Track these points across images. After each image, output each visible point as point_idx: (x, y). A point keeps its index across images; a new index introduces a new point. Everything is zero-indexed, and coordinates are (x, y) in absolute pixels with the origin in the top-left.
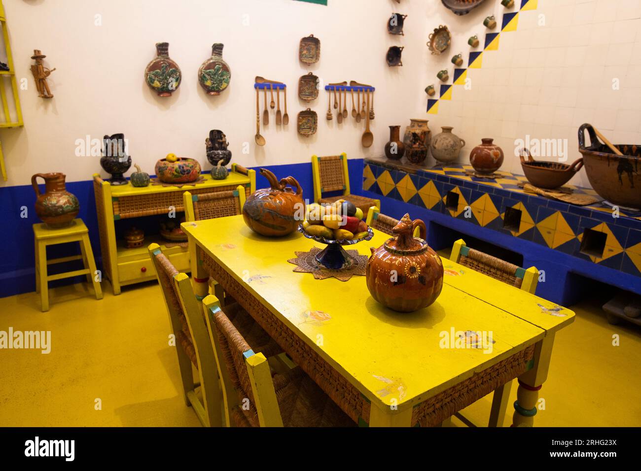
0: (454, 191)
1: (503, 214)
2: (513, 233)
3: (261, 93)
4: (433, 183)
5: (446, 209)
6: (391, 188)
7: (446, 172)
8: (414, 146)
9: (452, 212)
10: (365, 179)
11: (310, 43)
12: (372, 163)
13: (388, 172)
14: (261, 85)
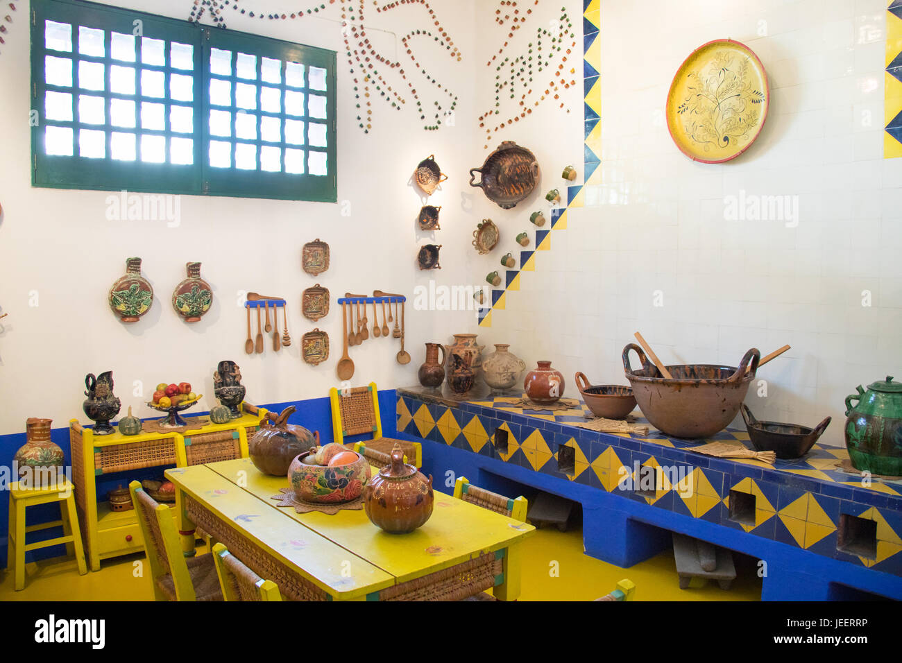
0: (502, 427)
1: (557, 454)
2: (569, 476)
3: (254, 312)
4: (477, 418)
5: (496, 451)
6: (431, 427)
7: (496, 405)
8: (457, 371)
9: (502, 455)
10: (399, 416)
11: (315, 248)
12: (406, 396)
13: (425, 406)
14: (254, 302)
